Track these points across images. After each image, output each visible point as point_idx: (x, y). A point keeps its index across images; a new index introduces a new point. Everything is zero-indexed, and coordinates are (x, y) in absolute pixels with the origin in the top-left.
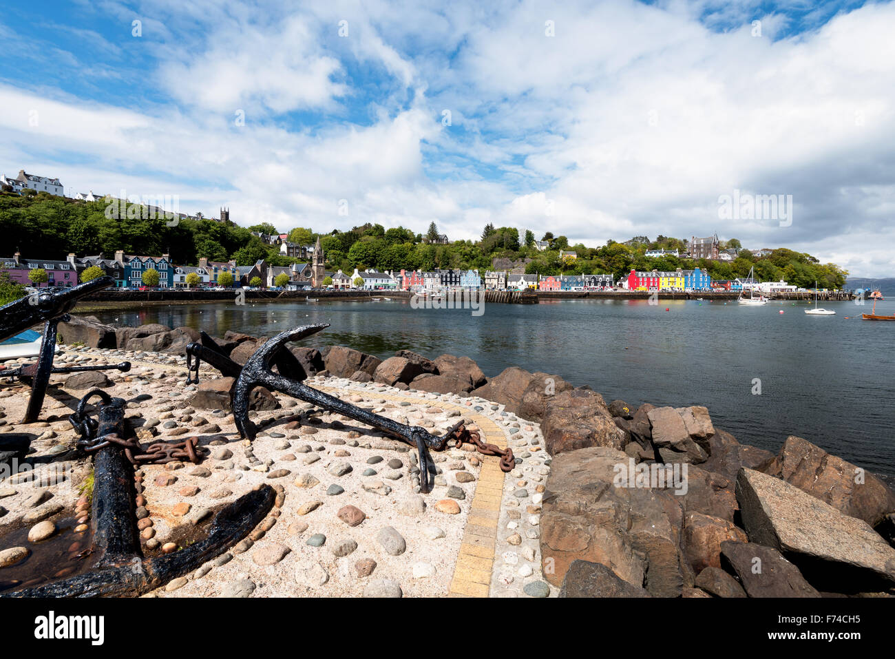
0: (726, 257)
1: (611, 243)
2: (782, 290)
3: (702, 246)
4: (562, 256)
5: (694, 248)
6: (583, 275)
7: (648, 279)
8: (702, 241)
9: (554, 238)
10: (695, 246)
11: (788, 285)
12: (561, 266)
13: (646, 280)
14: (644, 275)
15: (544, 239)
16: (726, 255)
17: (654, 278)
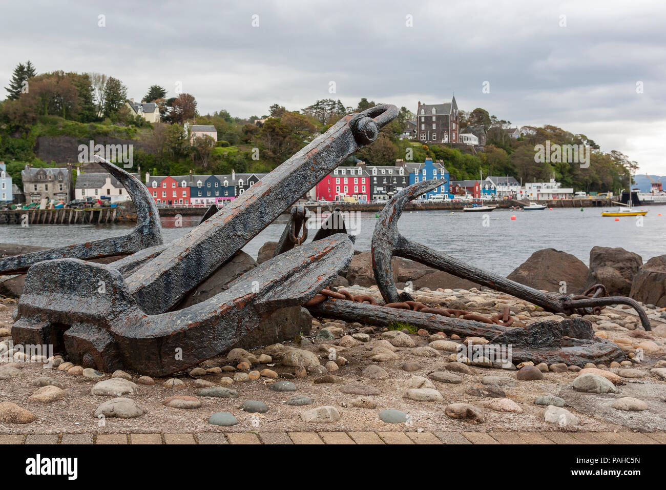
0: (472, 140)
1: (277, 111)
2: (554, 195)
3: (434, 119)
4: (195, 133)
5: (421, 123)
6: (234, 174)
7: (351, 179)
8: (434, 111)
9: (168, 97)
10: (423, 120)
11: (562, 187)
12: (187, 155)
13: (346, 181)
14: (344, 172)
15: (148, 100)
16: (470, 135)
17: (360, 179)
